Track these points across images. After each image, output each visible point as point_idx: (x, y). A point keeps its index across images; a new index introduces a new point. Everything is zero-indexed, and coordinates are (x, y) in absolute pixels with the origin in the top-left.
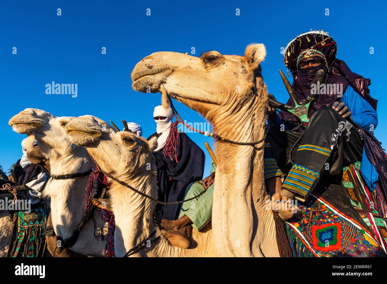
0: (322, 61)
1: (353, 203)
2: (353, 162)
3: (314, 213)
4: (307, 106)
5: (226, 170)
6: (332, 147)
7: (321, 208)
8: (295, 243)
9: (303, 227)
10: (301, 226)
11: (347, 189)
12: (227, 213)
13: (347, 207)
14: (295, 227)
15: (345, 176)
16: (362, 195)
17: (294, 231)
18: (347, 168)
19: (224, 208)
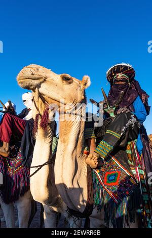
0: (126, 81)
1: (129, 162)
2: (134, 140)
3: (108, 166)
4: (114, 108)
5: (64, 141)
6: (122, 134)
7: (113, 163)
8: (96, 180)
9: (101, 173)
10: (100, 172)
11: (128, 154)
12: (62, 164)
13: (125, 163)
14: (97, 172)
15: (128, 147)
16: (135, 158)
17: (96, 174)
18: (130, 143)
19: (61, 161)
